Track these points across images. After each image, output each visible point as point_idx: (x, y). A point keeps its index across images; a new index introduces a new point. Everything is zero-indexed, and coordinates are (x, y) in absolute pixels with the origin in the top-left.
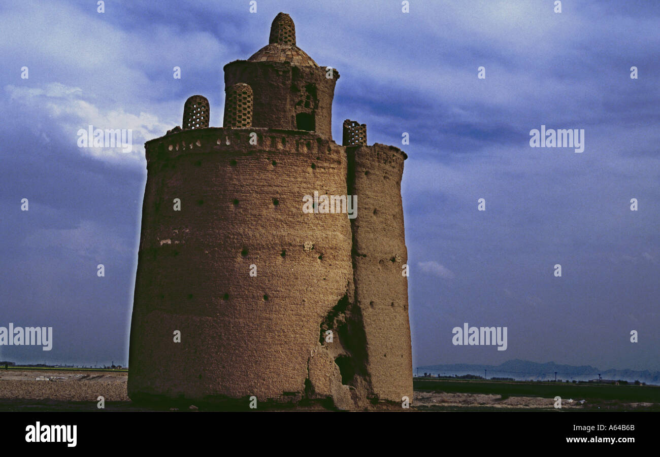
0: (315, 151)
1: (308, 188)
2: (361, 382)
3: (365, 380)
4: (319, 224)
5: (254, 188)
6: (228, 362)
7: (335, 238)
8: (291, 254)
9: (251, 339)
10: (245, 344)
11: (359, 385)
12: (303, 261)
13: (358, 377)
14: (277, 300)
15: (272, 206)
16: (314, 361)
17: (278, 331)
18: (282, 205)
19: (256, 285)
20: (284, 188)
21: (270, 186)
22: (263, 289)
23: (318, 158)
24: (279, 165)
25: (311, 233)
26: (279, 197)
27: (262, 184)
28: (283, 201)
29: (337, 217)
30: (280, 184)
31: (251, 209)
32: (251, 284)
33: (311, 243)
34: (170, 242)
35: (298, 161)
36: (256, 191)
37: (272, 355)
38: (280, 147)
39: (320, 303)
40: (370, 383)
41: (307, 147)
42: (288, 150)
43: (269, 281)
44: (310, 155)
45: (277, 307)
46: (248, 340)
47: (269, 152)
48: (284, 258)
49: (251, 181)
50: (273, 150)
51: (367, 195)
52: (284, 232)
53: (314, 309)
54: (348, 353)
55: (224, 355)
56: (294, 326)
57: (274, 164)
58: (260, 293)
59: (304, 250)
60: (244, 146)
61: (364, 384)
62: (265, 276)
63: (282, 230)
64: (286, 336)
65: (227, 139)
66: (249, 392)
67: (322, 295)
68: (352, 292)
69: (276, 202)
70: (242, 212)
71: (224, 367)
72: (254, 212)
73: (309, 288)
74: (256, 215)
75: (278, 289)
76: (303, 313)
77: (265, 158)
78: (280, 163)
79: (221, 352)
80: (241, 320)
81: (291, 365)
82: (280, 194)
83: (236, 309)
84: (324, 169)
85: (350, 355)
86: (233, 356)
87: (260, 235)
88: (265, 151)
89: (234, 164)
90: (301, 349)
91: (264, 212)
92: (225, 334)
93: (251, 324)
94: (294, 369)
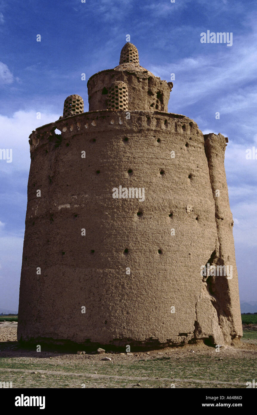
0: (189, 132)
1: (185, 162)
2: (226, 322)
3: (228, 320)
4: (195, 191)
5: (145, 159)
6: (132, 309)
7: (206, 203)
8: (177, 215)
9: (150, 288)
10: (146, 292)
11: (225, 324)
12: (186, 221)
13: (223, 318)
14: (169, 254)
15: (159, 175)
16: (200, 305)
17: (172, 280)
18: (167, 175)
19: (152, 241)
20: (168, 161)
21: (157, 158)
22: (158, 244)
23: (190, 139)
24: (163, 142)
25: (190, 198)
26: (165, 168)
27: (150, 156)
28: (168, 171)
29: (206, 186)
30: (165, 157)
31: (143, 177)
32: (147, 240)
33: (191, 207)
34: (68, 206)
35: (177, 140)
36: (146, 162)
37: (168, 301)
38: (163, 127)
39: (201, 256)
40: (232, 322)
41: (183, 129)
42: (169, 130)
43: (162, 237)
44: (186, 135)
45: (170, 260)
46: (149, 289)
47: (155, 131)
48: (172, 218)
49: (142, 154)
50: (159, 129)
51: (219, 172)
52: (170, 196)
53: (197, 261)
54: (214, 298)
55: (128, 303)
56: (184, 276)
57: (159, 141)
58: (155, 248)
59: (186, 212)
60: (135, 125)
61: (228, 323)
62: (159, 234)
63: (169, 195)
64: (178, 285)
65: (120, 119)
66: (151, 334)
67: (202, 250)
68: (218, 248)
69: (162, 172)
70: (136, 179)
71: (128, 313)
72: (146, 180)
73: (193, 243)
74: (147, 182)
75: (170, 244)
76: (190, 264)
77: (152, 136)
78: (164, 141)
79: (124, 300)
80: (141, 271)
81: (184, 309)
82: (165, 165)
83: (136, 262)
84: (194, 147)
85: (215, 300)
86: (135, 303)
87: (152, 199)
88: (152, 130)
89: (126, 140)
90: (190, 295)
91: (154, 180)
92: (128, 284)
93: (150, 275)
94: (186, 313)
